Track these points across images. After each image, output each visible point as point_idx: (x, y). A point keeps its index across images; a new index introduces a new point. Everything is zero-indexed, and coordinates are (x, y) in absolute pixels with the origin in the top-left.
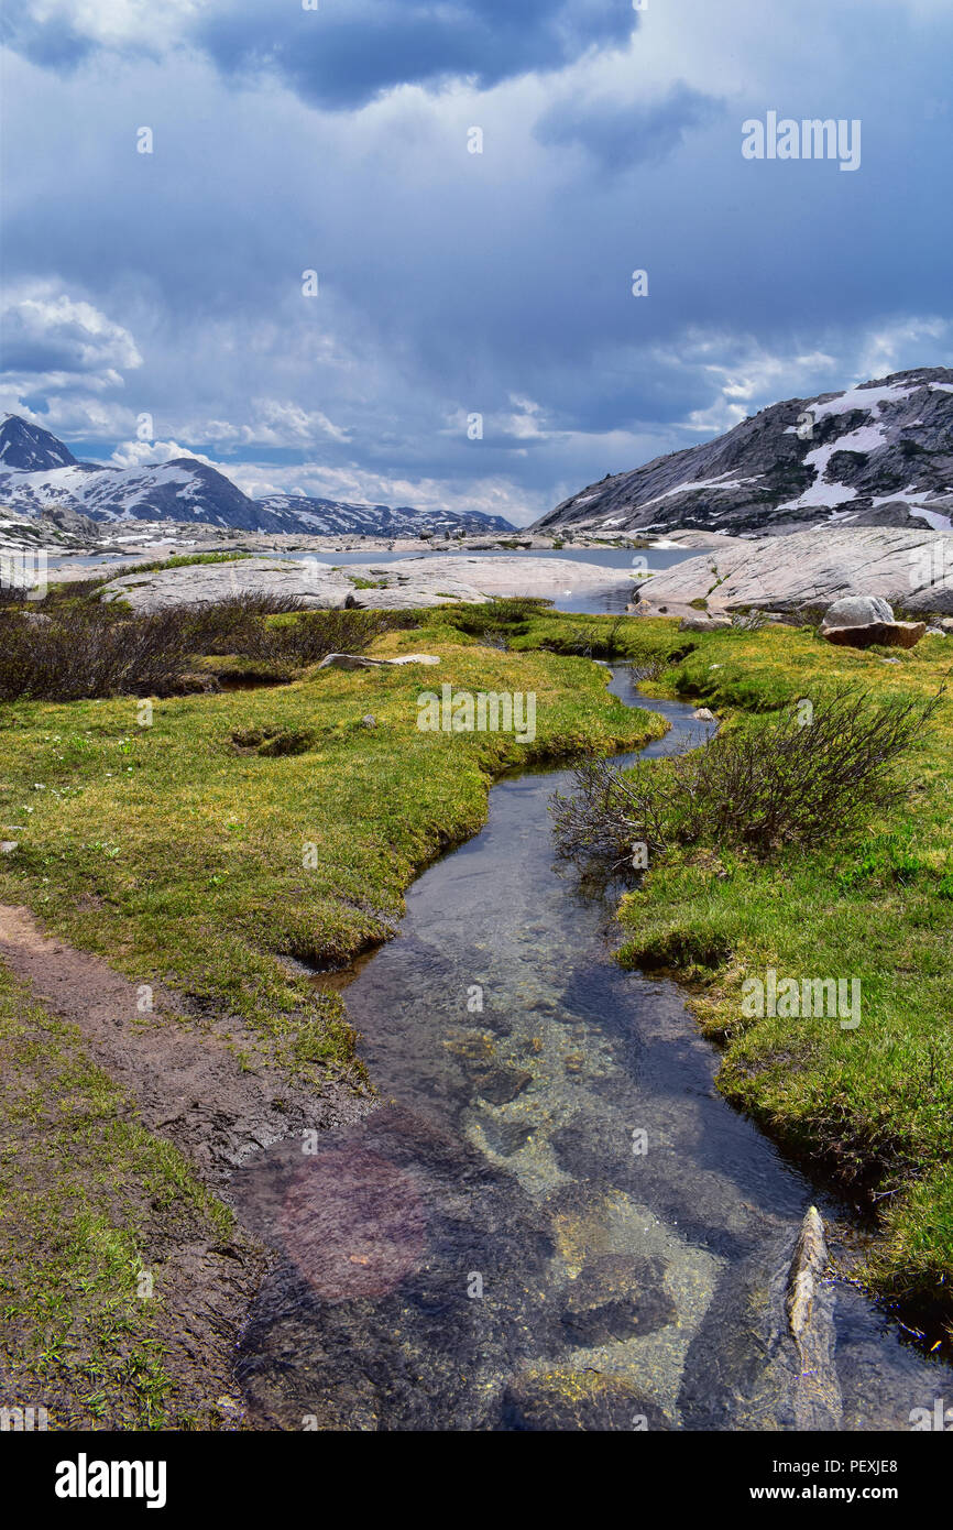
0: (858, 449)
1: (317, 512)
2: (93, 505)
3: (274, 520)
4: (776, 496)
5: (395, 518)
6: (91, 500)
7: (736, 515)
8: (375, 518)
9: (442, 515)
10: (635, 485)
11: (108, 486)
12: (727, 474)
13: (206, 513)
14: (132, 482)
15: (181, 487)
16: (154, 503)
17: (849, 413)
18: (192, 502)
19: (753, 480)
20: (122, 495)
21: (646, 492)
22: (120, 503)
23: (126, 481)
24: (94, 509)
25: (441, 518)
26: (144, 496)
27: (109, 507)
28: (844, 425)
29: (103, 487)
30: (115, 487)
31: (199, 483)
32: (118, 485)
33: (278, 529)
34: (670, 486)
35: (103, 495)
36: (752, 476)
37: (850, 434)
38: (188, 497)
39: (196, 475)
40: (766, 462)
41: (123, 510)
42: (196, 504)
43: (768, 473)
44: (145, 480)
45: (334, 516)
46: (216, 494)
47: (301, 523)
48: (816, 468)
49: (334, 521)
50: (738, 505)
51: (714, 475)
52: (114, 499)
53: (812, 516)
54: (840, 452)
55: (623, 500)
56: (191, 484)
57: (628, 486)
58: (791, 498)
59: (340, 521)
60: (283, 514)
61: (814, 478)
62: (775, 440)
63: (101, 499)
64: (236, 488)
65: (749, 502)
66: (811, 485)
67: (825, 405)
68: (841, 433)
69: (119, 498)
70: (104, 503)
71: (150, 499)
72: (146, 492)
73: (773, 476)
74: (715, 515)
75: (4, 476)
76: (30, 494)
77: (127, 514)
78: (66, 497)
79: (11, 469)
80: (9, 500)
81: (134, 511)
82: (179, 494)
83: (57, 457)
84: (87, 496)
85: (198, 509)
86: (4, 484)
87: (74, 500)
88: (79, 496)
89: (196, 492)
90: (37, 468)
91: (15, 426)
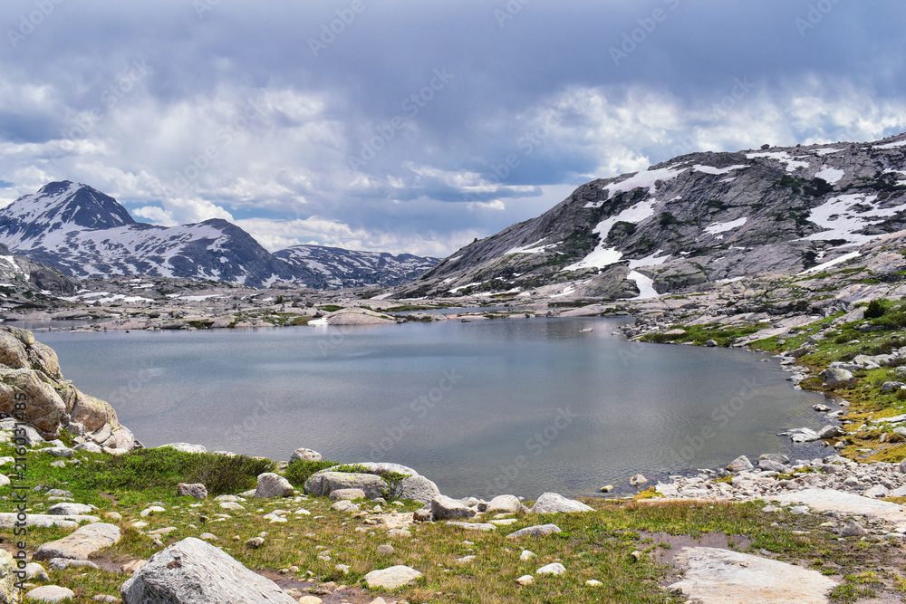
0: (631, 220)
1: (324, 260)
2: (141, 257)
3: (286, 266)
4: (564, 261)
5: (389, 263)
6: (141, 252)
7: (531, 275)
8: (373, 264)
9: (427, 261)
10: (486, 248)
11: (154, 241)
12: (541, 240)
13: (229, 263)
14: (173, 238)
15: (211, 242)
16: (189, 254)
17: (633, 191)
18: (219, 254)
19: (554, 246)
20: (165, 249)
21: (491, 254)
22: (162, 255)
23: (168, 238)
24: (142, 259)
25: (426, 263)
26: (181, 249)
27: (153, 258)
28: (628, 200)
29: (150, 242)
30: (160, 242)
31: (225, 239)
32: (163, 240)
33: (288, 274)
34: (506, 249)
35: (149, 248)
36: (555, 243)
37: (632, 207)
38: (216, 250)
39: (223, 232)
40: (566, 231)
41: (163, 261)
42: (222, 255)
43: (566, 240)
44: (184, 236)
45: (335, 264)
46: (239, 247)
47: (308, 269)
48: (600, 236)
49: (335, 268)
50: (535, 267)
51: (533, 242)
52: (157, 252)
53: (583, 275)
54: (620, 223)
55: (475, 260)
56: (219, 238)
57: (482, 249)
58: (575, 261)
59: (340, 267)
60: (294, 262)
61: (597, 244)
62: (576, 213)
63: (148, 252)
64: (255, 242)
65: (543, 264)
66: (593, 250)
67: (618, 184)
68: (625, 207)
69: (162, 250)
70: (150, 254)
71: (186, 251)
72: (183, 246)
73: (568, 243)
74: (517, 275)
75: (73, 234)
76: (92, 248)
77: (166, 264)
78: (121, 250)
79: (80, 228)
80: (76, 253)
81: (172, 261)
82: (209, 248)
83: (118, 218)
84: (137, 249)
85: (223, 260)
86: (73, 240)
87: (127, 252)
88: (131, 249)
89: (223, 246)
90: (100, 226)
91: (86, 193)
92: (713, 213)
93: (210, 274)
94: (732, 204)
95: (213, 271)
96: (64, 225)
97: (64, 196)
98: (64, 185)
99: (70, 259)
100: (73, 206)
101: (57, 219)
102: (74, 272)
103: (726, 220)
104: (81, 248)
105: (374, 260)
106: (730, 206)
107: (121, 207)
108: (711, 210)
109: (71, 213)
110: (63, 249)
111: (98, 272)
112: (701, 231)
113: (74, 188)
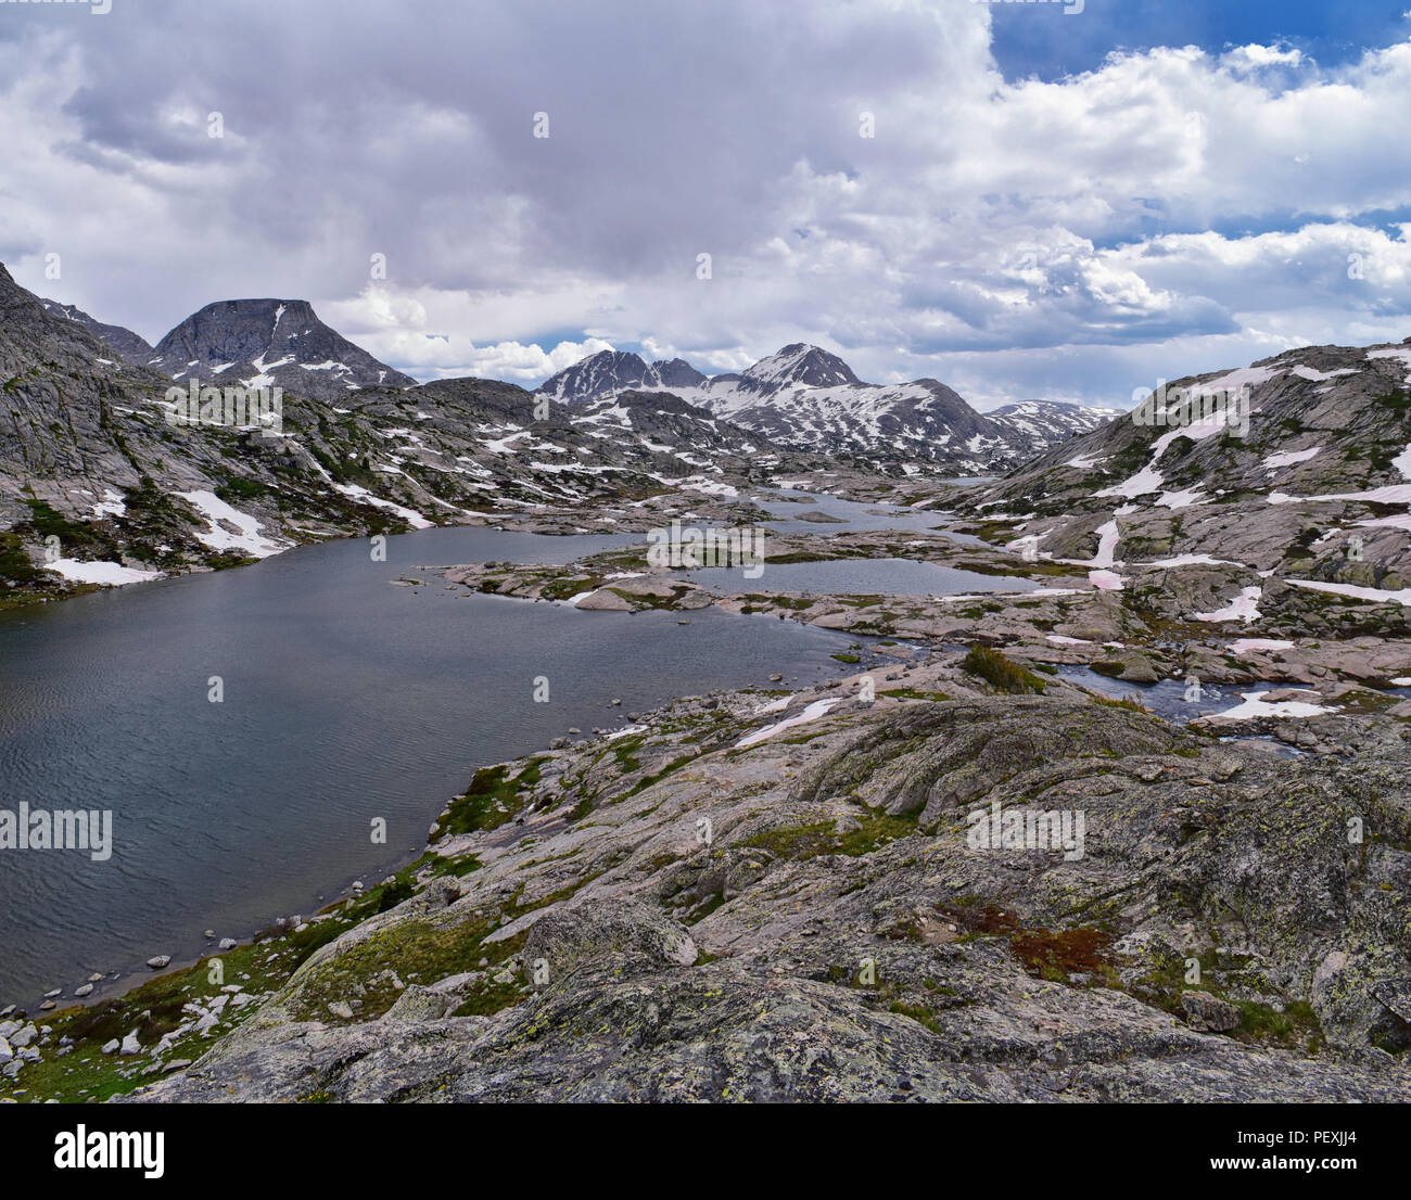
0: (1194, 436)
2: (854, 414)
3: (993, 426)
4: (1102, 482)
6: (854, 410)
12: (1098, 451)
13: (935, 422)
14: (885, 397)
15: (919, 401)
16: (898, 413)
18: (925, 413)
19: (1105, 460)
20: (876, 407)
23: (882, 396)
24: (854, 417)
26: (891, 408)
30: (873, 401)
31: (932, 399)
32: (876, 399)
36: (1108, 456)
38: (922, 409)
39: (931, 391)
40: (1125, 442)
42: (928, 414)
43: (1119, 454)
44: (895, 396)
45: (1046, 424)
46: (947, 406)
47: (1015, 430)
48: (1156, 453)
49: (1046, 428)
54: (1182, 438)
56: (926, 398)
59: (1051, 427)
60: (1002, 422)
61: (1146, 463)
65: (1077, 485)
66: (1139, 471)
67: (1204, 384)
71: (894, 411)
72: (892, 405)
73: (1119, 458)
75: (800, 392)
76: (815, 405)
77: (875, 423)
78: (839, 407)
79: (806, 387)
80: (800, 410)
81: (880, 419)
82: (917, 407)
83: (842, 377)
84: (852, 407)
85: (929, 419)
86: (799, 398)
87: (843, 409)
88: (847, 406)
89: (930, 405)
90: (826, 385)
91: (816, 355)
92: (1285, 437)
93: (915, 433)
94: (1313, 426)
95: (918, 430)
96: (794, 384)
97: (797, 357)
98: (799, 347)
99: (794, 415)
100: (802, 366)
101: (789, 378)
102: (793, 428)
103: (1295, 450)
104: (805, 405)
105: (1095, 419)
106: (1308, 429)
107: (846, 367)
108: (1283, 433)
109: (800, 373)
110: (790, 406)
111: (813, 429)
112: (1259, 461)
113: (807, 350)
